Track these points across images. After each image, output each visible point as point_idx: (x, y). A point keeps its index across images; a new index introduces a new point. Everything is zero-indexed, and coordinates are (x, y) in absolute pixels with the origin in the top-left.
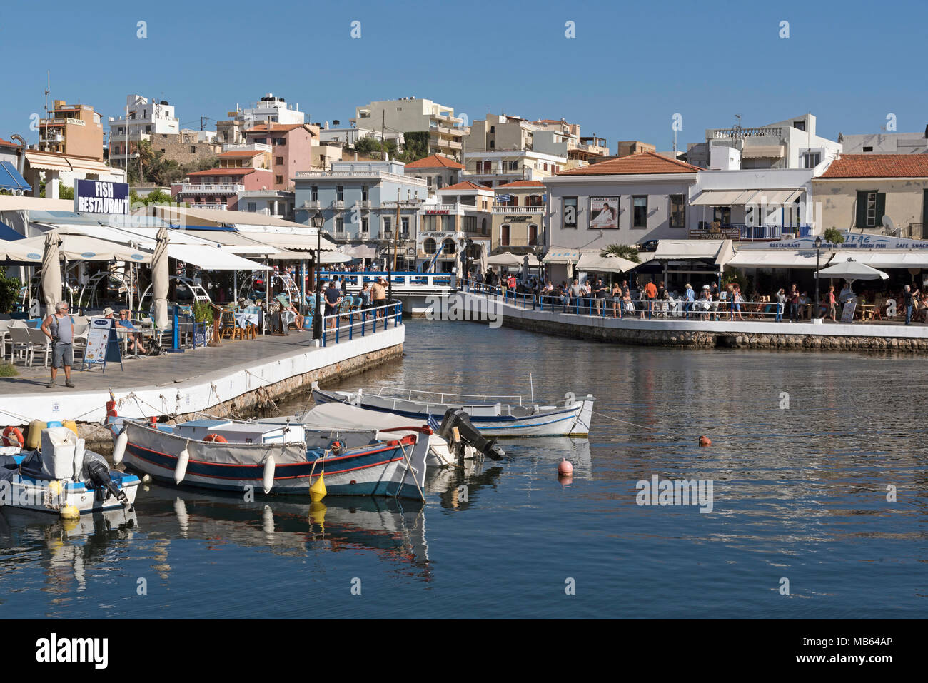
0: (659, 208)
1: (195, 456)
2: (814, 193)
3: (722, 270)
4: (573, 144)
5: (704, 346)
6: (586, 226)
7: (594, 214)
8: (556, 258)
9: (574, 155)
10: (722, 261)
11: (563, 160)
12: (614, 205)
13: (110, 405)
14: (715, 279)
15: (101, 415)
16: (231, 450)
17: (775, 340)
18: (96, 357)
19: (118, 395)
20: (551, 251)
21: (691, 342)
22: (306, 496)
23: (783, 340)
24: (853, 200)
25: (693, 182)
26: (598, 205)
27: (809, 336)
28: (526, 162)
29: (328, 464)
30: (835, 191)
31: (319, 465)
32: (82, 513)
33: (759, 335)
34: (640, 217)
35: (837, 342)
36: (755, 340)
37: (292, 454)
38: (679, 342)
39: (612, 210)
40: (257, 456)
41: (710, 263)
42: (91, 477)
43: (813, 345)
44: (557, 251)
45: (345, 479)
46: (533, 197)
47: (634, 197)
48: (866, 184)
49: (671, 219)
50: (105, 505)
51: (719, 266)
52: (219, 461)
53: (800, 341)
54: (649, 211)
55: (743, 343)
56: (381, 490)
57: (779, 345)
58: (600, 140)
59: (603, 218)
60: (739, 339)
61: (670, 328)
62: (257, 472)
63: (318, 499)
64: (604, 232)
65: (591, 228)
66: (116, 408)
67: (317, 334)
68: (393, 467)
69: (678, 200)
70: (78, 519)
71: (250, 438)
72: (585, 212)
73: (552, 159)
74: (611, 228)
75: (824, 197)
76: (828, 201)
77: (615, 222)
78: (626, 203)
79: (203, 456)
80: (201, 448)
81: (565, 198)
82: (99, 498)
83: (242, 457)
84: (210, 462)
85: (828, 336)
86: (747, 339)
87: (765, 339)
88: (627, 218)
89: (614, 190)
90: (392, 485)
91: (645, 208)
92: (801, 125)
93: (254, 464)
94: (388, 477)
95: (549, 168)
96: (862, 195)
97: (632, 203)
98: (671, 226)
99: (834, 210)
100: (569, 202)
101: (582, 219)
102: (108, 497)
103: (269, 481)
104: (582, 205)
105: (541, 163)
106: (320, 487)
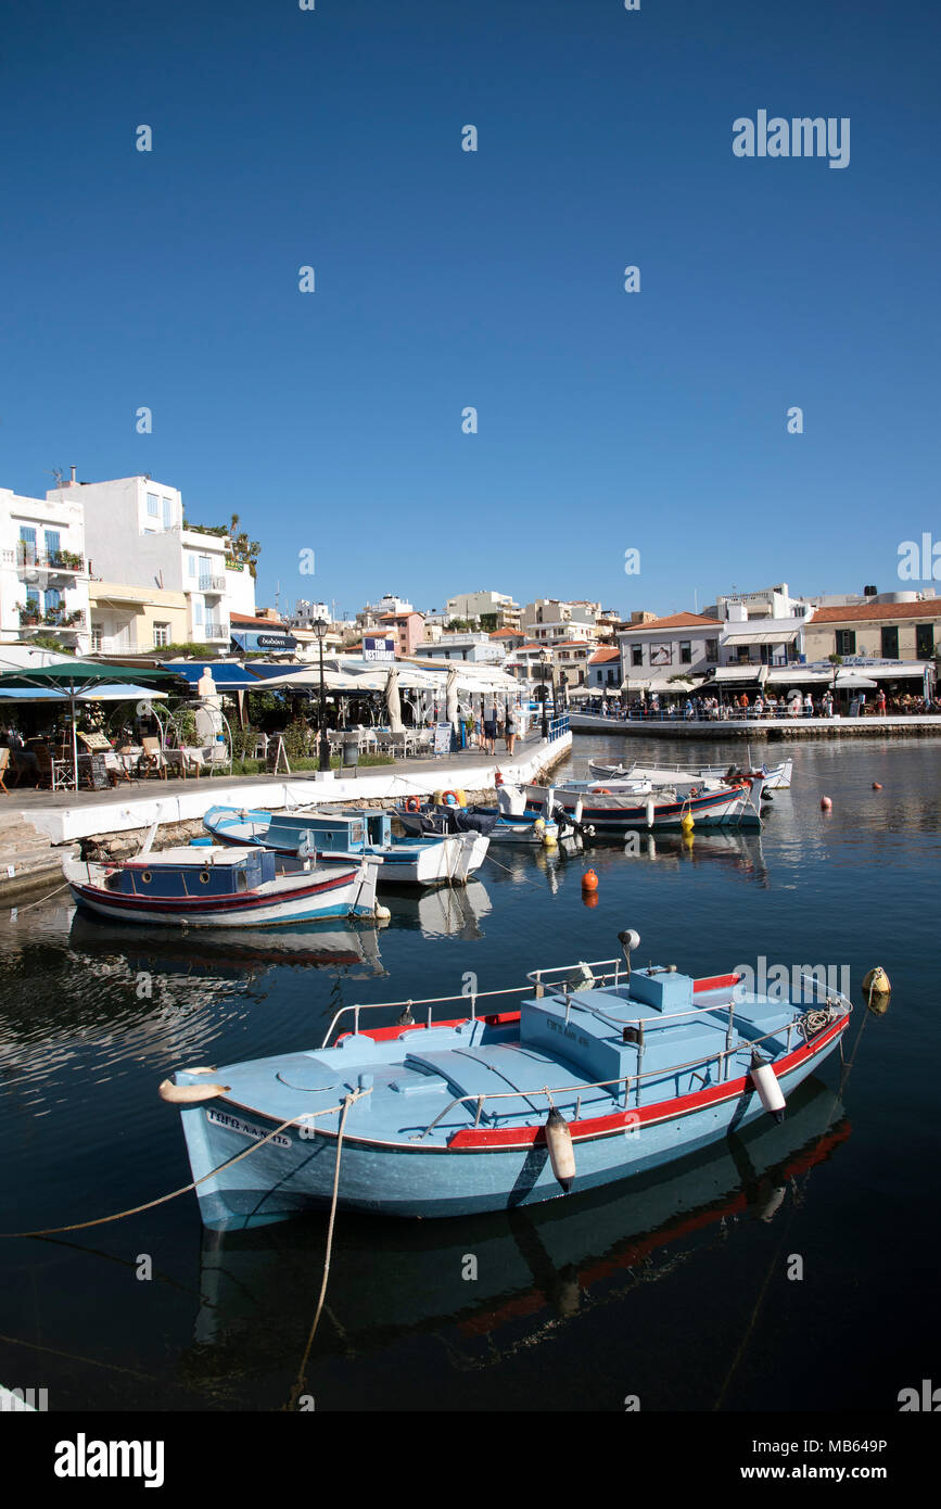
0: (699, 650)
1: (587, 806)
2: (806, 634)
4: (598, 616)
5: (759, 738)
6: (648, 664)
7: (654, 655)
8: (630, 687)
9: (601, 623)
10: (762, 680)
11: (593, 627)
12: (667, 648)
13: (498, 776)
15: (492, 783)
16: (616, 799)
17: (809, 730)
18: (443, 750)
19: (504, 770)
20: (625, 683)
21: (751, 735)
22: (679, 828)
23: (814, 730)
24: (833, 637)
25: (722, 630)
26: (656, 649)
27: (832, 727)
28: (569, 629)
29: (692, 803)
30: (820, 632)
31: (687, 804)
33: (798, 728)
34: (686, 656)
35: (851, 730)
36: (795, 731)
37: (665, 798)
38: (743, 735)
39: (666, 652)
40: (638, 802)
41: (755, 682)
43: (835, 733)
44: (630, 682)
45: (702, 814)
46: (580, 652)
47: (681, 642)
48: (841, 625)
49: (708, 655)
52: (607, 807)
53: (826, 731)
54: (692, 651)
55: (788, 734)
56: (726, 821)
57: (812, 734)
58: (617, 612)
59: (660, 658)
60: (784, 731)
62: (642, 812)
63: (689, 829)
64: (662, 667)
65: (652, 665)
66: (502, 778)
67: (545, 734)
68: (735, 803)
69: (712, 643)
71: (621, 790)
72: (648, 654)
73: (586, 626)
74: (666, 664)
75: (813, 636)
76: (816, 638)
77: (669, 660)
78: (676, 647)
79: (594, 805)
80: (592, 799)
81: (633, 645)
83: (626, 803)
84: (599, 809)
85: (844, 726)
86: (790, 731)
87: (802, 730)
88: (677, 657)
89: (667, 638)
90: (734, 817)
92: (779, 590)
93: (636, 807)
94: (730, 812)
96: (839, 634)
98: (708, 660)
99: (821, 644)
100: (636, 649)
101: (646, 659)
102: (564, 829)
103: (651, 819)
104: (645, 649)
105: (579, 629)
106: (690, 820)
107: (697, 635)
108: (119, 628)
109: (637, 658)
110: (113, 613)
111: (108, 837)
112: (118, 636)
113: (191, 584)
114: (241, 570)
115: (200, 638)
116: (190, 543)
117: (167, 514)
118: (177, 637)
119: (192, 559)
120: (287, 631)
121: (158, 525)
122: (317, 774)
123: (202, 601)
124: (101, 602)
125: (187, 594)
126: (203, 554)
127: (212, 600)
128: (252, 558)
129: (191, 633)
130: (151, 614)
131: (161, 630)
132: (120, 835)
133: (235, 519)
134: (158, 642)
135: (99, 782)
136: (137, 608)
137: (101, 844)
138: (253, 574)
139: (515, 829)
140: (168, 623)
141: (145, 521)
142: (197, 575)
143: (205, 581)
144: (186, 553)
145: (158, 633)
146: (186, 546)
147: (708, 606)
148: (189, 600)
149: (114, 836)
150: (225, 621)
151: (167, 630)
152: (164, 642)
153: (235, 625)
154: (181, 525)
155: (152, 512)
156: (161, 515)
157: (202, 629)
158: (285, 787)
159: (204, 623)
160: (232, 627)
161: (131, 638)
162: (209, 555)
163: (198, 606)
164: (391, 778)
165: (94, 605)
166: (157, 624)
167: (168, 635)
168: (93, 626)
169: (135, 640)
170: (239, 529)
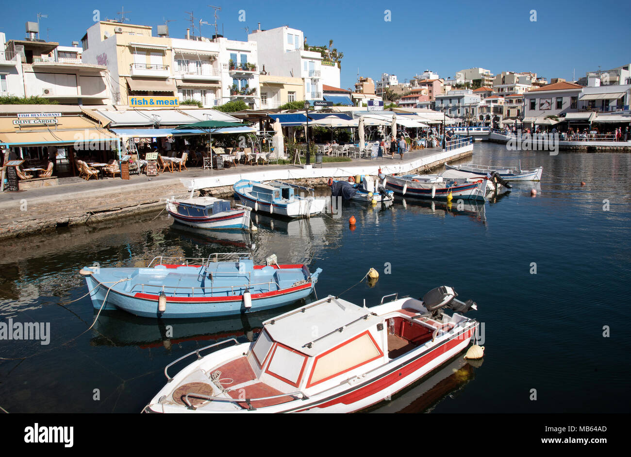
0: (567, 102)
1: (409, 186)
3: (591, 123)
4: (533, 81)
5: (582, 151)
6: (539, 109)
7: (542, 105)
8: (527, 120)
9: (534, 84)
10: (591, 120)
11: (530, 86)
12: (549, 101)
13: (379, 170)
14: (589, 126)
15: (377, 173)
16: (421, 184)
17: (611, 148)
18: (375, 155)
19: (382, 167)
20: (525, 118)
21: (578, 149)
22: (446, 199)
25: (581, 92)
26: (543, 101)
28: (516, 87)
29: (453, 189)
31: (450, 189)
32: (378, 202)
34: (559, 105)
36: (603, 148)
37: (441, 186)
39: (549, 103)
40: (429, 186)
41: (586, 121)
42: (380, 191)
44: (527, 118)
45: (458, 194)
46: (518, 100)
47: (557, 98)
49: (571, 105)
50: (384, 200)
51: (590, 122)
52: (417, 188)
54: (563, 103)
56: (470, 198)
58: (544, 78)
59: (545, 106)
60: (597, 148)
61: (570, 144)
62: (430, 191)
63: (450, 200)
64: (545, 111)
65: (540, 110)
66: (381, 171)
67: (444, 147)
68: (475, 190)
69: (574, 98)
70: (376, 204)
71: (426, 180)
72: (538, 104)
73: (526, 86)
74: (548, 109)
77: (550, 107)
78: (554, 100)
79: (411, 186)
80: (411, 183)
81: (531, 99)
82: (383, 197)
83: (425, 186)
84: (414, 188)
86: (600, 148)
87: (607, 148)
88: (554, 105)
89: (549, 96)
90: (474, 196)
91: (561, 102)
92: (626, 68)
93: (428, 189)
94: (472, 194)
95: (525, 89)
97: (556, 100)
98: (571, 108)
100: (532, 101)
101: (537, 107)
102: (385, 197)
103: (434, 194)
104: (537, 101)
105: (522, 88)
106: (450, 196)
107: (566, 94)
108: (273, 94)
109: (533, 106)
110: (270, 89)
111: (211, 189)
112: (273, 98)
113: (305, 74)
114: (333, 65)
115: (309, 98)
116: (305, 56)
117: (297, 43)
118: (298, 98)
119: (305, 63)
120: (350, 94)
121: (292, 48)
122: (304, 166)
123: (310, 81)
124: (264, 84)
125: (303, 79)
126: (311, 60)
127: (315, 81)
128: (339, 60)
129: (304, 96)
130: (287, 88)
131: (291, 95)
132: (216, 188)
133: (331, 42)
134: (290, 100)
135: (219, 167)
136: (281, 86)
137: (208, 192)
138: (339, 67)
139: (362, 195)
140: (295, 92)
141: (287, 46)
142: (308, 70)
143: (311, 73)
144: (303, 60)
145: (290, 96)
146: (303, 57)
147: (582, 77)
148: (304, 82)
149: (214, 189)
150: (321, 90)
151: (294, 95)
152: (293, 100)
153: (325, 92)
154: (303, 47)
155: (290, 42)
156: (294, 43)
157: (310, 94)
158: (289, 171)
159: (311, 91)
160: (323, 93)
161: (278, 99)
162: (313, 61)
163: (308, 84)
164: (336, 169)
165: (262, 85)
166: (290, 93)
167: (295, 97)
168: (261, 94)
169: (280, 100)
170: (333, 46)
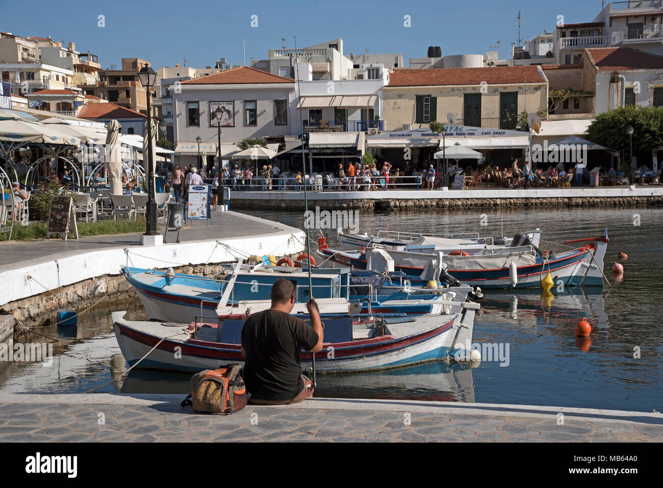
0: (266, 111)
2: (385, 98)
3: (363, 153)
4: (76, 60)
6: (207, 125)
7: (213, 116)
8: (186, 150)
11: (71, 73)
12: (229, 107)
16: (478, 260)
17: (417, 203)
20: (179, 145)
21: (358, 208)
23: (423, 203)
24: (413, 102)
25: (292, 90)
26: (216, 108)
27: (441, 199)
28: (42, 73)
30: (400, 96)
33: (407, 200)
34: (251, 118)
35: (459, 203)
36: (403, 204)
37: (526, 260)
38: (349, 207)
39: (228, 112)
40: (499, 263)
43: (443, 206)
44: (185, 145)
46: (64, 103)
47: (245, 102)
48: (422, 90)
49: (275, 118)
51: (360, 151)
53: (434, 203)
54: (258, 112)
55: (395, 206)
57: (420, 207)
58: (93, 56)
60: (392, 204)
61: (341, 197)
63: (550, 288)
65: (211, 126)
69: (280, 105)
72: (206, 113)
73: (63, 72)
75: (391, 102)
76: (395, 103)
77: (231, 122)
78: (239, 106)
79: (453, 266)
80: (451, 260)
81: (188, 102)
83: (487, 264)
84: (459, 269)
85: (453, 199)
86: (398, 204)
87: (410, 203)
88: (240, 118)
89: (230, 98)
90: (578, 278)
92: (336, 46)
94: (576, 274)
95: (60, 79)
96: (419, 99)
98: (276, 124)
99: (400, 110)
100: (192, 106)
101: (204, 119)
103: (515, 279)
104: (203, 107)
106: (549, 279)
107: (264, 93)
109: (193, 118)
